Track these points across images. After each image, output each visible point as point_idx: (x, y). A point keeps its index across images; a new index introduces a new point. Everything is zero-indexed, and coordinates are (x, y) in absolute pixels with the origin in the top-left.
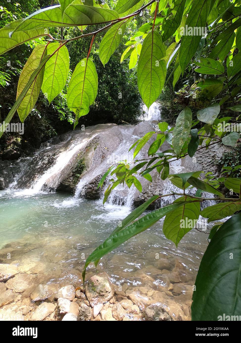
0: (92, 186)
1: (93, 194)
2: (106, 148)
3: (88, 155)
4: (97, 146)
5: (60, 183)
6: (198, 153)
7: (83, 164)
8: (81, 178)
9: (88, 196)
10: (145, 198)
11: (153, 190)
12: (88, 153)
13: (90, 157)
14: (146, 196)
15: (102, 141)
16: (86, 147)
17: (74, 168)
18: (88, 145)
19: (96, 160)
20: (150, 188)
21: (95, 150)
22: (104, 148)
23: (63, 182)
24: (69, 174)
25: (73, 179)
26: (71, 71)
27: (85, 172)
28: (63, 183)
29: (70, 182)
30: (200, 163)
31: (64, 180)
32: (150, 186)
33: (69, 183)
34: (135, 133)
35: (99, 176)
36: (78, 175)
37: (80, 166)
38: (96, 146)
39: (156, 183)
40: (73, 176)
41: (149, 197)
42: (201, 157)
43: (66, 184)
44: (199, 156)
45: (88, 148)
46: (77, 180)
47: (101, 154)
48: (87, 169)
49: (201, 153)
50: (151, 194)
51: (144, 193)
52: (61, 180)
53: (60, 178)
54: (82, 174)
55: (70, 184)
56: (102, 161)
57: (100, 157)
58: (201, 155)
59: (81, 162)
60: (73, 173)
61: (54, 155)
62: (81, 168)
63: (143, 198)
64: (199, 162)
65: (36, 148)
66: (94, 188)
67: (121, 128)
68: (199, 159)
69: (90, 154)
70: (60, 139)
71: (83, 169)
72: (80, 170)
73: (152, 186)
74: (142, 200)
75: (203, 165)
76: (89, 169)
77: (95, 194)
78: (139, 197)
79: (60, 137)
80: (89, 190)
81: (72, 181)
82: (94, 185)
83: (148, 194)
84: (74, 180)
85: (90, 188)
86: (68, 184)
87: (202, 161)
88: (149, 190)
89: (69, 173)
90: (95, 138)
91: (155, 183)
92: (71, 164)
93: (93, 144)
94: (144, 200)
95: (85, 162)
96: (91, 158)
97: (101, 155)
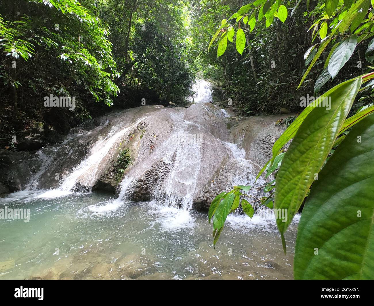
0: (140, 184)
1: (142, 194)
2: (155, 136)
3: (133, 144)
4: (144, 133)
5: (98, 180)
6: (264, 144)
7: (128, 157)
8: (125, 174)
9: (135, 197)
10: (208, 198)
11: (216, 188)
12: (133, 141)
13: (136, 147)
14: (209, 196)
15: (150, 128)
16: (130, 135)
17: (116, 161)
18: (133, 133)
19: (143, 151)
20: (212, 186)
21: (141, 138)
22: (153, 136)
23: (101, 179)
24: (109, 169)
25: (115, 175)
26: (111, 44)
27: (130, 166)
28: (101, 181)
29: (111, 178)
30: (267, 156)
31: (103, 176)
32: (212, 184)
33: (109, 180)
34: (187, 117)
35: (149, 171)
36: (122, 170)
37: (124, 159)
38: (142, 133)
39: (220, 179)
40: (114, 170)
41: (212, 196)
42: (267, 148)
43: (105, 181)
44: (265, 146)
45: (132, 136)
46: (120, 176)
47: (149, 143)
48: (133, 162)
49: (267, 144)
50: (215, 193)
51: (206, 193)
52: (98, 176)
53: (97, 174)
54: (126, 169)
55: (110, 182)
56: (150, 152)
57: (148, 148)
58: (267, 146)
59: (125, 154)
60: (114, 167)
61: (88, 144)
62: (125, 161)
63: (205, 199)
64: (266, 154)
65: (63, 134)
66: (144, 187)
67: (170, 111)
68: (265, 150)
69: (135, 144)
70: (94, 123)
71: (127, 163)
72: (123, 164)
73: (215, 183)
74: (204, 200)
75: (270, 157)
76: (134, 163)
77: (144, 194)
78: (199, 198)
79: (95, 120)
80: (138, 190)
81: (113, 178)
82: (142, 183)
83: (211, 193)
84: (115, 177)
85: (138, 187)
86: (107, 182)
87: (269, 153)
88: (212, 188)
89: (109, 167)
90: (141, 124)
91: (218, 180)
92: (111, 156)
93: (138, 131)
94: (206, 200)
95: (130, 154)
96: (137, 149)
97: (149, 145)
